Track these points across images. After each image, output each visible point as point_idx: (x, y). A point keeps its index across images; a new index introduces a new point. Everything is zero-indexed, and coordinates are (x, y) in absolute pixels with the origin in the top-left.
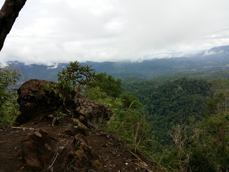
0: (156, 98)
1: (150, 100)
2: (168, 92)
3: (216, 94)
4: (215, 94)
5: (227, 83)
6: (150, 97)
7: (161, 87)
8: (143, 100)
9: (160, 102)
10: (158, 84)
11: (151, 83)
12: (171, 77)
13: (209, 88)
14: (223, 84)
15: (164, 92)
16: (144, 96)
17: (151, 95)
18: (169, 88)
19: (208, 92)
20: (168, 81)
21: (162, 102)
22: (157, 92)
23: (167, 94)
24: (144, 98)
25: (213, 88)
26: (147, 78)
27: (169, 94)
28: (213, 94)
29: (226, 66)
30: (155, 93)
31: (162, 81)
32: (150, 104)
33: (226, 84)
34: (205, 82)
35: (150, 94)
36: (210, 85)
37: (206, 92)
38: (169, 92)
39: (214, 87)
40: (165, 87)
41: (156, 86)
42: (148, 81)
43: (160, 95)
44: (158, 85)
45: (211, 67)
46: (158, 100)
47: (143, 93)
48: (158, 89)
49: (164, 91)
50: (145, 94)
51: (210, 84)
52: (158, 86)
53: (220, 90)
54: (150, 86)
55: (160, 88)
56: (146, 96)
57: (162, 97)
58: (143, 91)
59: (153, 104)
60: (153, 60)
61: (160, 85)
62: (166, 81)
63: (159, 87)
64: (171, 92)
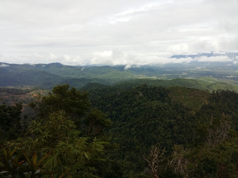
0: (118, 105)
1: (113, 106)
2: (129, 98)
3: (173, 101)
4: (173, 100)
5: (183, 91)
6: (112, 103)
7: (123, 94)
8: (105, 106)
9: (122, 109)
10: (120, 91)
11: (114, 89)
12: (133, 84)
13: (167, 95)
14: (180, 91)
15: (126, 98)
16: (106, 103)
17: (114, 102)
18: (131, 95)
19: (166, 99)
20: (130, 87)
21: (124, 109)
22: (120, 98)
23: (129, 100)
24: (106, 105)
25: (170, 94)
26: (110, 84)
27: (131, 100)
28: (171, 100)
29: (182, 74)
30: (117, 99)
31: (125, 88)
32: (112, 110)
33: (182, 91)
34: (163, 88)
35: (112, 100)
36: (168, 92)
37: (164, 98)
38: (130, 98)
39: (172, 93)
40: (127, 93)
41: (118, 92)
42: (110, 88)
43: (122, 102)
44: (121, 91)
45: (169, 75)
46: (120, 106)
47: (105, 99)
48: (120, 95)
49: (126, 97)
50: (108, 101)
51: (168, 91)
52: (120, 92)
53: (177, 96)
54: (112, 92)
55: (122, 95)
56: (108, 102)
57: (124, 104)
58: (106, 97)
59: (115, 111)
60: (116, 66)
61: (122, 91)
62: (127, 87)
63: (121, 93)
64: (133, 98)
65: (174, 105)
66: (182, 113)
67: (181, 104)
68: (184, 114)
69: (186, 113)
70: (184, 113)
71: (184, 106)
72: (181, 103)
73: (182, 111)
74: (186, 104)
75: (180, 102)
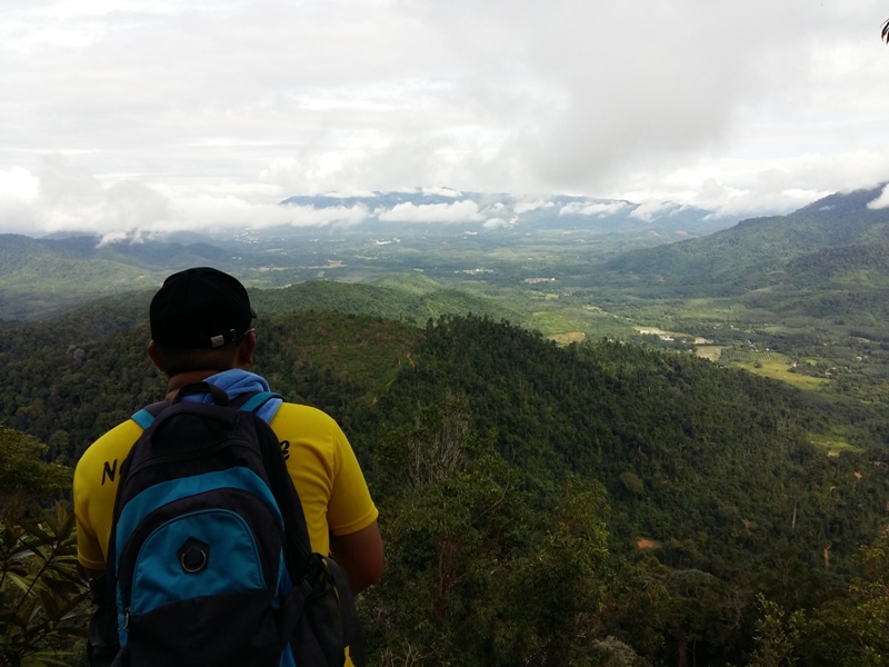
0: (76, 401)
1: (50, 410)
2: (125, 369)
3: (301, 364)
4: (299, 363)
5: (334, 325)
6: (45, 397)
7: (95, 353)
8: (13, 414)
9: (96, 415)
10: (81, 341)
11: (51, 336)
12: (137, 309)
13: (278, 345)
14: (323, 327)
15: (110, 371)
16: (20, 398)
17: (53, 390)
18: (132, 354)
19: (276, 358)
20: (125, 324)
21: (102, 415)
22: (81, 374)
23: (125, 377)
24: (17, 406)
25: (290, 341)
26: (29, 317)
27: (134, 377)
28: (292, 364)
29: (325, 266)
30: (68, 377)
31: (101, 327)
32: (49, 428)
33: (330, 326)
34: (263, 321)
35: (46, 384)
36: (282, 334)
37: (268, 358)
38: (130, 368)
39: (294, 337)
40: (112, 350)
41: (72, 347)
42: (33, 330)
43: (93, 386)
44: (84, 344)
45: (281, 269)
46: (85, 407)
47: (11, 384)
48: (84, 360)
49: (112, 365)
50: (24, 389)
51: (280, 328)
52: (82, 348)
53: (313, 347)
54: (44, 350)
55: (92, 357)
56: (29, 395)
57: (104, 394)
58: (13, 373)
59: (62, 428)
60: (52, 235)
61: (92, 342)
62: (114, 325)
63: (87, 351)
64: (142, 367)
65: (307, 381)
66: (333, 407)
67: (328, 373)
68: (343, 408)
69: (346, 403)
70: (341, 405)
71: (339, 382)
72: (328, 371)
73: (334, 398)
74: (346, 372)
75: (324, 369)
